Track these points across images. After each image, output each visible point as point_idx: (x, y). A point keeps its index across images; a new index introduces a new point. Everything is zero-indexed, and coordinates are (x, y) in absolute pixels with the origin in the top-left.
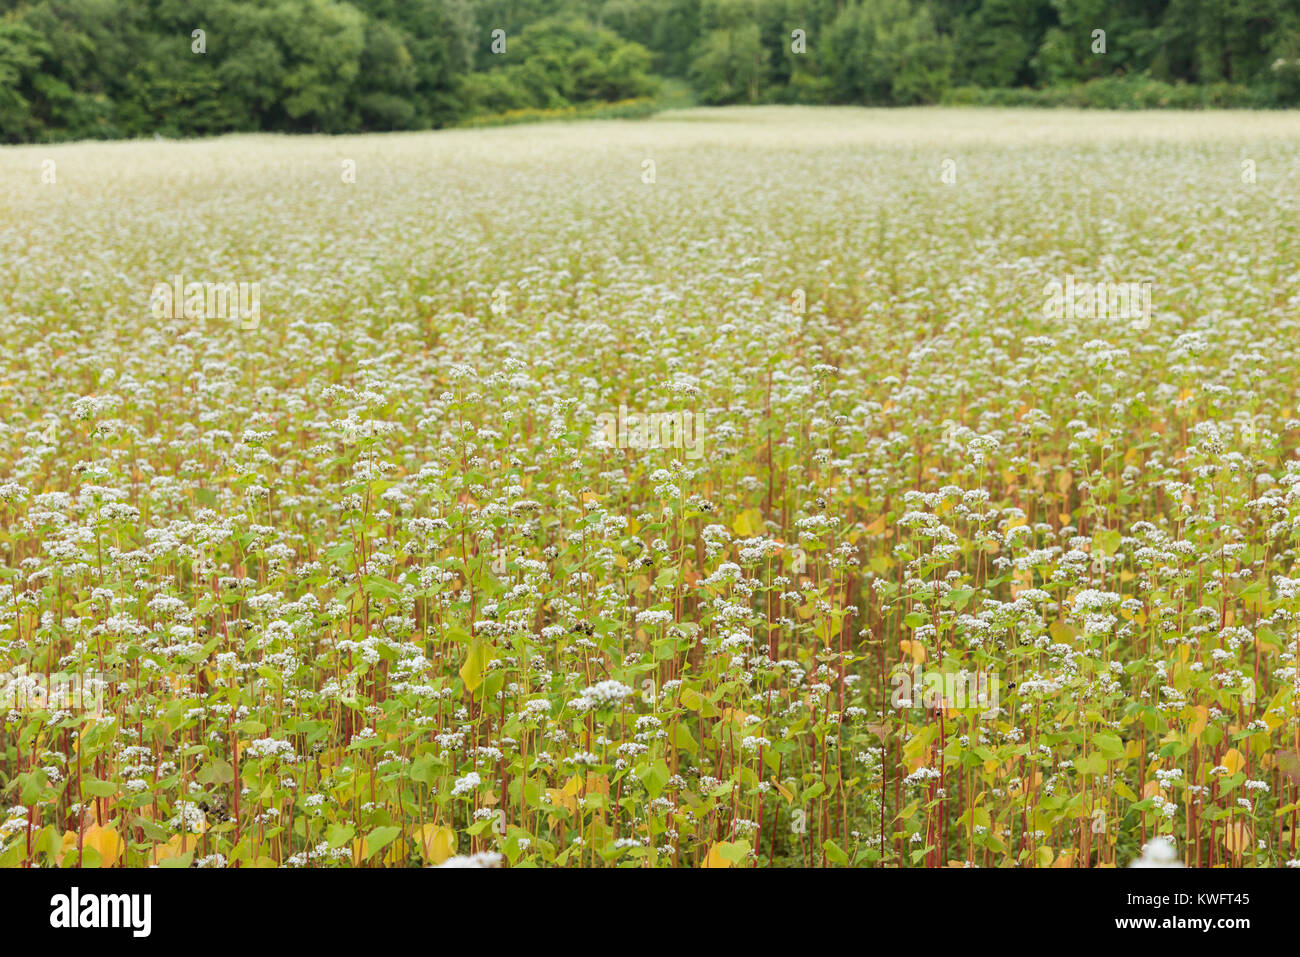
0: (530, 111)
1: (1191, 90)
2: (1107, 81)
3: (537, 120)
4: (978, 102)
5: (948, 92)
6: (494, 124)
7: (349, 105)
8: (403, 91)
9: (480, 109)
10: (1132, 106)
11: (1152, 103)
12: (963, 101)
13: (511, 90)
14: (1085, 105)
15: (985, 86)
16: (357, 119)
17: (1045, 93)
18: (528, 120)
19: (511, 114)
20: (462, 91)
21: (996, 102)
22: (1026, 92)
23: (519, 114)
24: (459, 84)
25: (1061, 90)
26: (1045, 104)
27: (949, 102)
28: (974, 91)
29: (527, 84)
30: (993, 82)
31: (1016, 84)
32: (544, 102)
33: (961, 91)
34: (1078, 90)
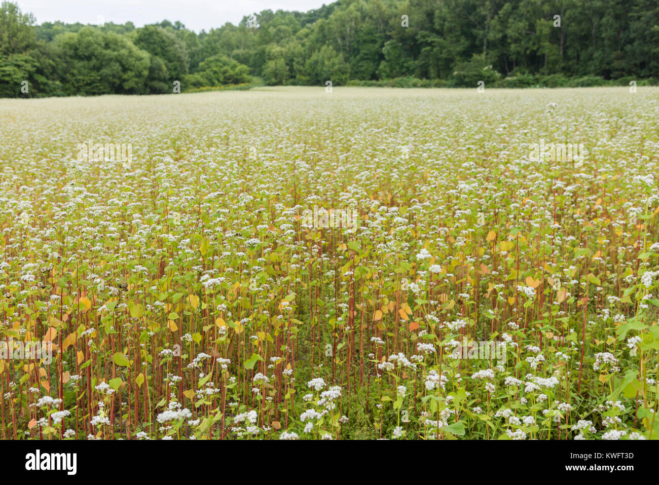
0: (208, 87)
1: (428, 81)
2: (400, 78)
3: (211, 90)
4: (358, 85)
5: (349, 82)
6: (196, 92)
7: (146, 85)
8: (164, 80)
9: (191, 86)
10: (409, 87)
11: (415, 86)
12: (354, 85)
13: (202, 80)
14: (393, 86)
15: (361, 80)
16: (148, 90)
17: (380, 82)
18: (207, 90)
19: (202, 88)
20: (184, 80)
21: (364, 85)
22: (374, 82)
23: (205, 88)
24: (184, 78)
25: (385, 81)
26: (380, 86)
27: (349, 85)
28: (357, 81)
29: (207, 78)
30: (363, 78)
31: (371, 79)
32: (213, 84)
33: (353, 81)
34: (391, 81)
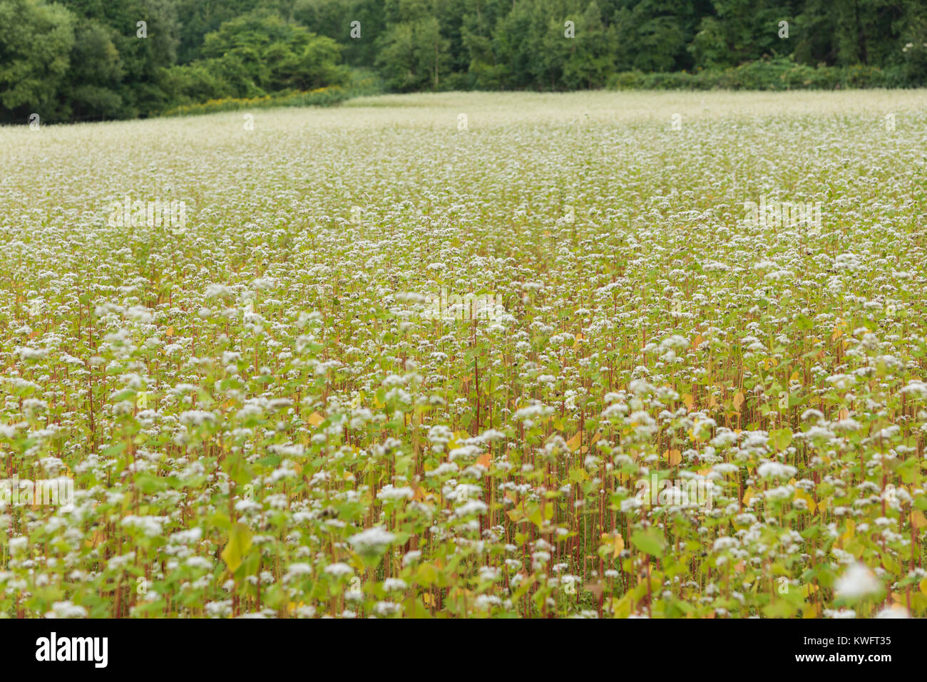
0: (229, 100)
1: (832, 71)
2: (756, 64)
3: (236, 108)
4: (639, 85)
5: (614, 76)
6: (196, 113)
7: (61, 97)
8: (112, 84)
9: (182, 98)
10: (780, 88)
11: (796, 84)
12: (627, 85)
13: (212, 80)
14: (737, 87)
15: (646, 71)
16: (69, 110)
17: (700, 77)
18: (228, 108)
19: (212, 102)
20: (165, 82)
21: (654, 86)
22: (683, 75)
23: (220, 102)
24: (164, 75)
25: (714, 74)
26: (701, 86)
27: (614, 86)
28: (636, 75)
29: (226, 75)
30: (654, 67)
31: (673, 69)
32: (242, 92)
33: (624, 75)
34: (730, 72)
